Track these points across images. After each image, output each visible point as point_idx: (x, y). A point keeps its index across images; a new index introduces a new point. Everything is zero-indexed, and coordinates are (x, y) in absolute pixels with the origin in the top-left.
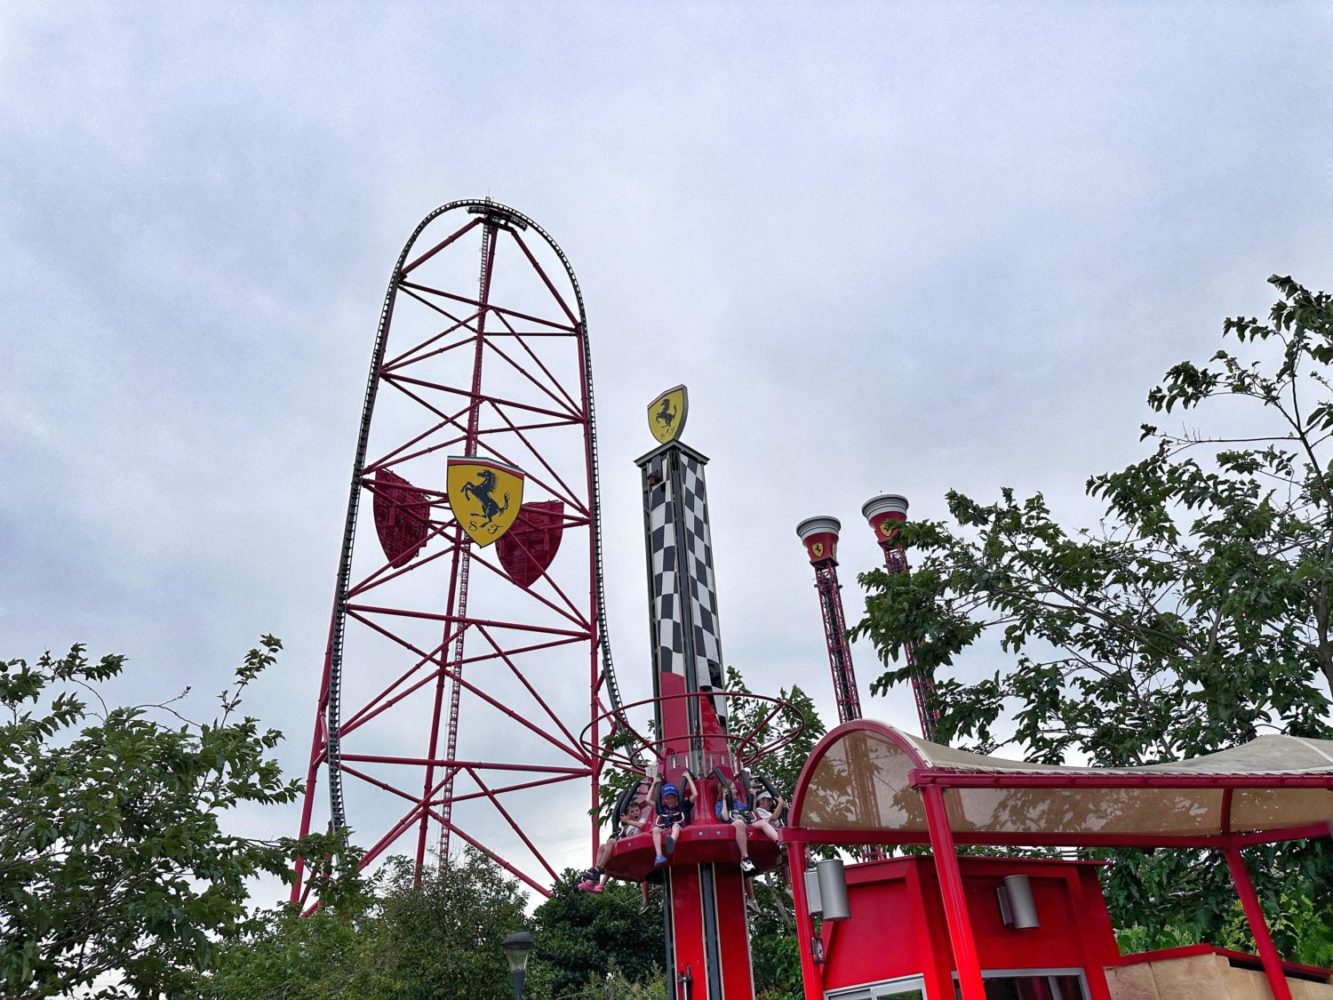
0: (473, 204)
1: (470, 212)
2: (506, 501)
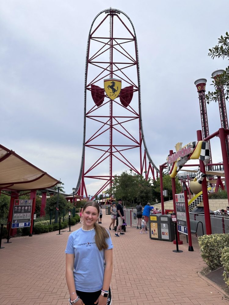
0: (106, 11)
1: (106, 13)
2: (118, 88)
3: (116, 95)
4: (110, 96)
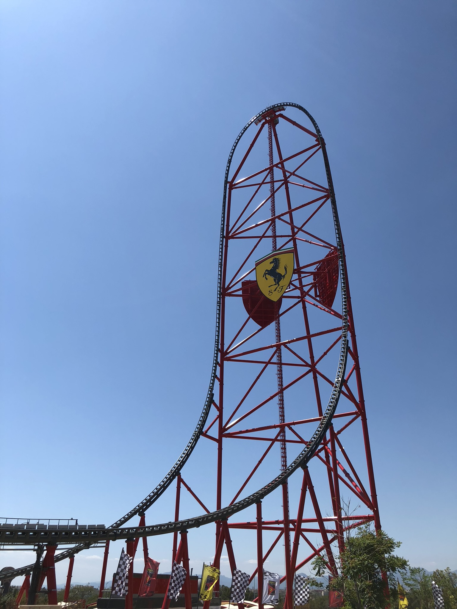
3: (282, 288)
4: (269, 294)
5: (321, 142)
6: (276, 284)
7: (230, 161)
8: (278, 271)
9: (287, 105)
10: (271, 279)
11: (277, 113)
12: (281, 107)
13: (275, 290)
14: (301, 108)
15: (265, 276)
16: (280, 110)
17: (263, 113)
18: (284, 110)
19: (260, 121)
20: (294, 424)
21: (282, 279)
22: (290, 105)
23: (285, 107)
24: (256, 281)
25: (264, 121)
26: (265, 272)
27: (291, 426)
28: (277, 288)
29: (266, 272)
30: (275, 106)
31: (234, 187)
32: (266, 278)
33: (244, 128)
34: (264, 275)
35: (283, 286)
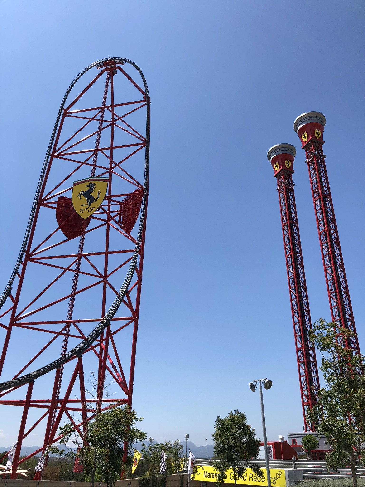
2: (98, 195)
3: (92, 209)
4: (80, 211)
5: (147, 100)
6: (88, 205)
7: (68, 92)
8: (92, 194)
9: (126, 61)
10: (84, 200)
11: (117, 65)
12: (122, 61)
13: (86, 209)
14: (137, 67)
15: (79, 196)
16: (120, 64)
17: (105, 61)
18: (123, 64)
19: (101, 67)
20: (79, 321)
21: (94, 202)
22: (128, 62)
23: (124, 62)
24: (71, 199)
25: (105, 68)
26: (80, 192)
27: (76, 323)
28: (88, 208)
29: (82, 193)
30: (117, 58)
31: (68, 115)
32: (80, 197)
33: (87, 68)
34: (79, 194)
35: (93, 208)
